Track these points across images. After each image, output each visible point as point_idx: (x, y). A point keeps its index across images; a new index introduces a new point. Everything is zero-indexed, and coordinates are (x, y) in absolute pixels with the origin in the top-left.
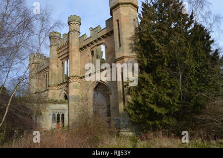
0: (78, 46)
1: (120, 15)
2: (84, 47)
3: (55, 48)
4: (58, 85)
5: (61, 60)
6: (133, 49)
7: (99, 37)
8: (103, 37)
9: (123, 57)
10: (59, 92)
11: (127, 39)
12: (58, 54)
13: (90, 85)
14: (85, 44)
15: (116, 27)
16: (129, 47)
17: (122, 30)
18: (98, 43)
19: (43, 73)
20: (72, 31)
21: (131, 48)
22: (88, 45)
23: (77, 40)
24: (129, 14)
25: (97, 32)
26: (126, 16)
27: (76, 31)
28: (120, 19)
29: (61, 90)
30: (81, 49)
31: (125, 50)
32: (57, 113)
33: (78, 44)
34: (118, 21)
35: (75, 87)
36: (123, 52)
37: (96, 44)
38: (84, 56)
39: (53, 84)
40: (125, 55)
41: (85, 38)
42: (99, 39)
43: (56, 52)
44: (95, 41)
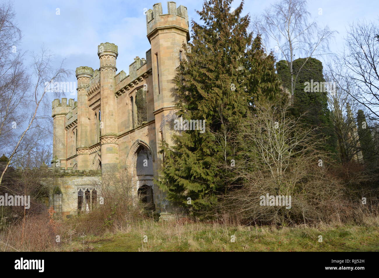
0: (113, 89)
1: (159, 45)
2: (121, 91)
3: (84, 92)
4: (91, 148)
5: (94, 109)
6: (177, 96)
7: (138, 76)
8: (143, 76)
9: (162, 108)
10: (92, 157)
11: (168, 81)
12: (89, 100)
13: (130, 147)
14: (122, 86)
15: (154, 64)
16: (171, 93)
17: (162, 68)
18: (138, 86)
19: (72, 128)
20: (104, 68)
21: (173, 95)
22: (125, 88)
23: (111, 81)
24: (172, 44)
25: (136, 69)
26: (168, 48)
27: (109, 67)
28: (160, 52)
29: (94, 155)
30: (117, 93)
31: (165, 99)
32: (86, 190)
33: (114, 87)
34: (157, 55)
35: (110, 150)
36: (163, 102)
37: (135, 86)
38: (121, 105)
39: (83, 146)
40: (165, 106)
41: (122, 77)
42: (139, 79)
43: (87, 98)
44: (134, 82)
